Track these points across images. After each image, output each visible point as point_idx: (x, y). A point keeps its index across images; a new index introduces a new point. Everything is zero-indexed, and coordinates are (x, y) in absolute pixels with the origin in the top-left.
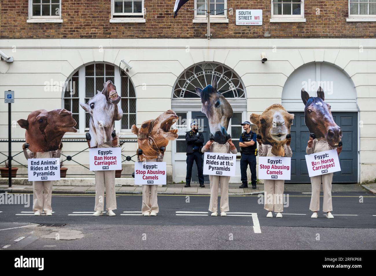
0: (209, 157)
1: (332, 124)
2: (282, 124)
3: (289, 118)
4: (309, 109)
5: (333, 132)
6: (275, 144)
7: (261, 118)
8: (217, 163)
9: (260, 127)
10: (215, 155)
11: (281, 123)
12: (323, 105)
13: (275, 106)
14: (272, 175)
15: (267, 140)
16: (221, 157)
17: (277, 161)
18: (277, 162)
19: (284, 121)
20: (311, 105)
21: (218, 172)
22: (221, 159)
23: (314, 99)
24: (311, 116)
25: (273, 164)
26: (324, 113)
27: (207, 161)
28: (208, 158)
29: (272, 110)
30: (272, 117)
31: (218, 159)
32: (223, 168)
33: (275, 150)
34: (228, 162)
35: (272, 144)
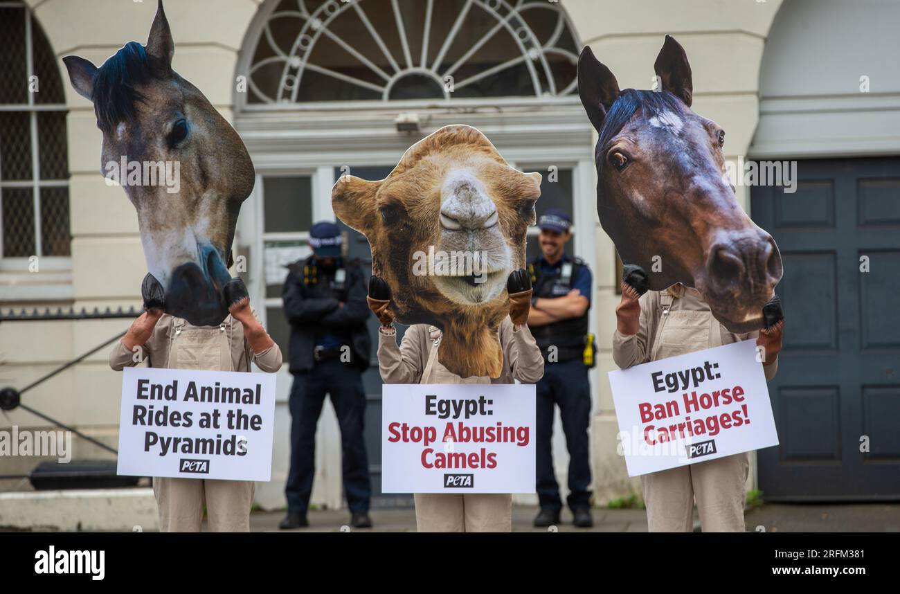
0: (146, 389)
1: (731, 217)
2: (488, 223)
3: (519, 194)
4: (618, 150)
5: (737, 259)
6: (457, 322)
7: (383, 199)
8: (183, 421)
9: (383, 243)
10: (175, 383)
11: (483, 220)
12: (687, 126)
13: (448, 138)
14: (447, 471)
15: (417, 304)
16: (203, 389)
17: (468, 403)
18: (471, 408)
19: (493, 207)
20: (627, 127)
21: (191, 461)
22: (203, 400)
23: (642, 98)
24: (628, 183)
25: (450, 419)
26: (689, 167)
27: (136, 408)
28: (140, 396)
29: (433, 158)
30: (434, 189)
31: (191, 399)
32: (211, 441)
33: (457, 348)
34: (239, 411)
35: (443, 322)
